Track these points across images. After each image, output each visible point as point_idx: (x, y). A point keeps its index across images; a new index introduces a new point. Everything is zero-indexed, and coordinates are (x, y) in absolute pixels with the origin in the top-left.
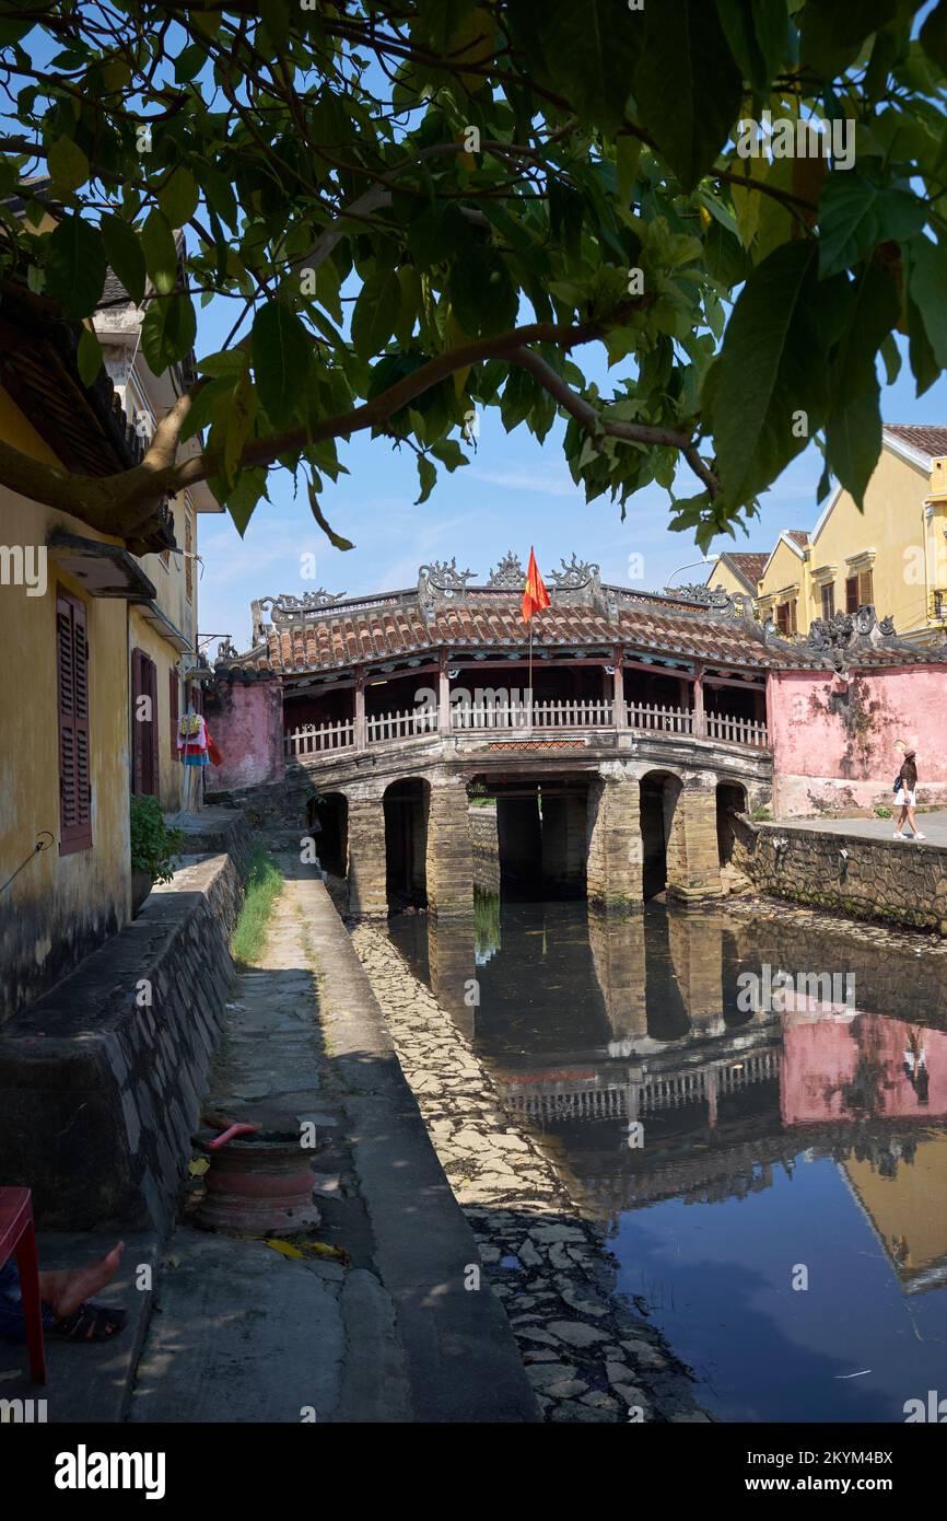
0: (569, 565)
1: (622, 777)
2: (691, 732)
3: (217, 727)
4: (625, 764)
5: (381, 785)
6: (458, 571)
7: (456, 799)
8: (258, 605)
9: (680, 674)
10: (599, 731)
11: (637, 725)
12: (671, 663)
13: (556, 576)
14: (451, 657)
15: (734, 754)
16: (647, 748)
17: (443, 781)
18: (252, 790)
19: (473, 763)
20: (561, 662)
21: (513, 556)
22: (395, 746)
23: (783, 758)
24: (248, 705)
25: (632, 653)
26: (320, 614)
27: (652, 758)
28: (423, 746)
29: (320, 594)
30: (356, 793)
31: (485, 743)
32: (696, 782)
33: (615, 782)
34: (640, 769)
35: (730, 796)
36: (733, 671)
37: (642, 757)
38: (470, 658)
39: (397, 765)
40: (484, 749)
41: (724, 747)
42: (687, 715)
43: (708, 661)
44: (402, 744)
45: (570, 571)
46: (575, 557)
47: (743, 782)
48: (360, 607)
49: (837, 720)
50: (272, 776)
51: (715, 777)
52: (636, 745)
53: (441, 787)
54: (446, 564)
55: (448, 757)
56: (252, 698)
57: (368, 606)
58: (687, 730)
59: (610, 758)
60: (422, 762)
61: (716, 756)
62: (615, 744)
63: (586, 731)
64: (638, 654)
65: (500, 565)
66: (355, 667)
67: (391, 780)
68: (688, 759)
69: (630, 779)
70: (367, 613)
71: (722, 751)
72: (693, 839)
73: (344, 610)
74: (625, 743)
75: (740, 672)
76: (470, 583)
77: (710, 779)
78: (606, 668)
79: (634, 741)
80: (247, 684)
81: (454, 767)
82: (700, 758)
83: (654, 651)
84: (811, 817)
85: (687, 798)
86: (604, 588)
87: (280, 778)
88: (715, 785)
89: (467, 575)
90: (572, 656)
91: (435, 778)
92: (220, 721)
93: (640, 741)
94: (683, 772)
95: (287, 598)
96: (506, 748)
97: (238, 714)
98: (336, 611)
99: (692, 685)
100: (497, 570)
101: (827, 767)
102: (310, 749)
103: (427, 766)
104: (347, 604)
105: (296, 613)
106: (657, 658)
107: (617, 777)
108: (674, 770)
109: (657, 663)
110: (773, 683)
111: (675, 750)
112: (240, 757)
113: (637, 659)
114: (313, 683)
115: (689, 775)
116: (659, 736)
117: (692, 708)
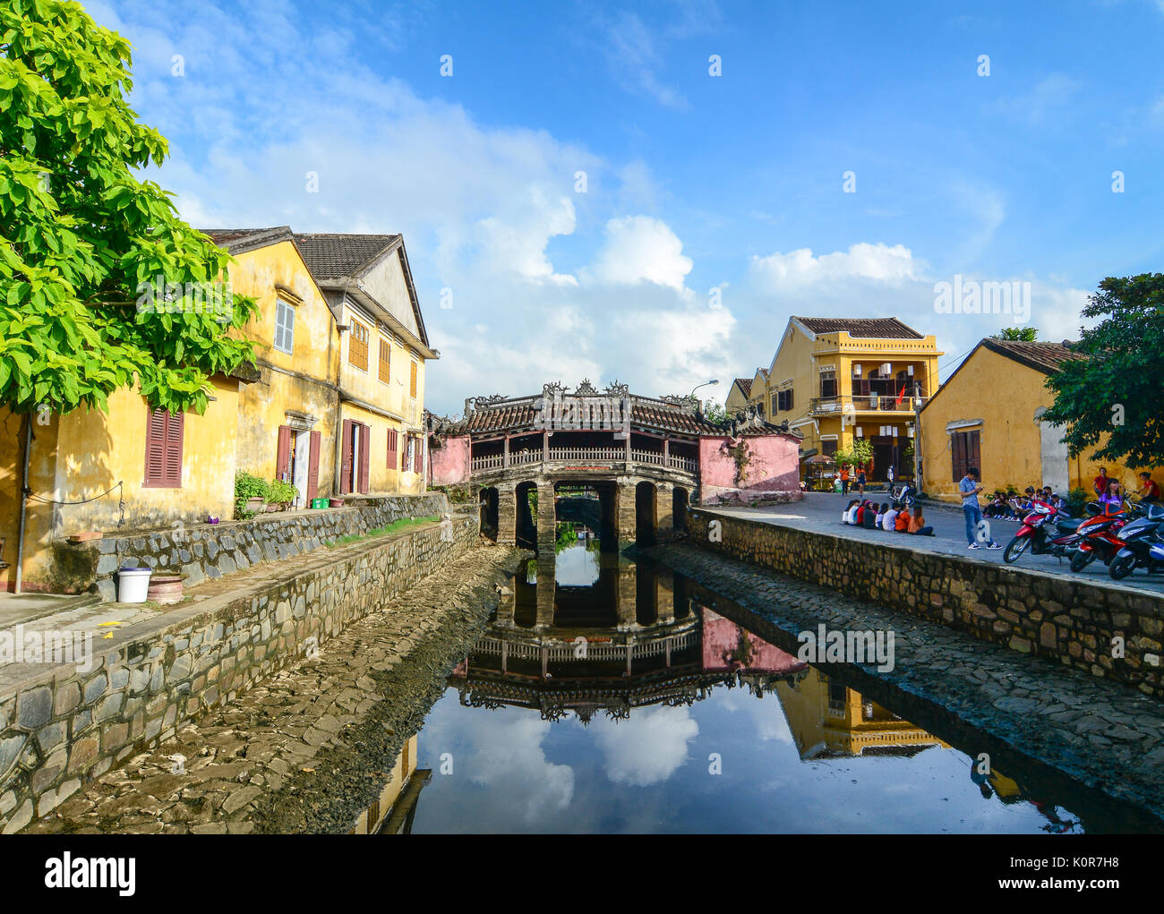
0: (614, 384)
1: (627, 484)
3: (439, 456)
4: (629, 478)
5: (514, 484)
6: (561, 387)
7: (549, 492)
8: (468, 401)
9: (659, 437)
10: (618, 462)
11: (636, 460)
12: (653, 431)
13: (608, 390)
15: (682, 475)
16: (640, 471)
17: (542, 484)
18: (454, 485)
19: (556, 476)
21: (587, 381)
22: (521, 467)
23: (705, 477)
24: (454, 446)
26: (497, 405)
27: (642, 476)
28: (534, 467)
29: (496, 396)
30: (502, 487)
31: (562, 467)
32: (663, 487)
33: (624, 486)
34: (636, 481)
35: (679, 494)
36: (683, 436)
37: (637, 475)
39: (523, 475)
40: (563, 469)
41: (677, 471)
42: (661, 456)
43: (670, 431)
44: (524, 466)
45: (614, 387)
46: (617, 381)
47: (686, 488)
48: (515, 403)
49: (733, 459)
50: (464, 479)
51: (672, 485)
52: (634, 470)
53: (541, 486)
54: (556, 383)
55: (545, 472)
56: (455, 443)
57: (519, 402)
58: (661, 463)
59: (622, 475)
60: (533, 474)
61: (671, 475)
62: (625, 469)
63: (612, 462)
65: (580, 384)
66: (504, 430)
67: (519, 482)
68: (659, 476)
69: (631, 485)
70: (518, 405)
71: (676, 473)
72: (661, 514)
73: (508, 404)
74: (629, 468)
75: (686, 436)
76: (567, 392)
77: (670, 486)
79: (633, 467)
80: (454, 437)
81: (548, 477)
82: (666, 476)
83: (644, 426)
84: (717, 506)
85: (659, 495)
86: (631, 396)
87: (467, 480)
88: (672, 489)
89: (566, 389)
91: (540, 482)
92: (441, 453)
93: (637, 468)
94: (657, 482)
95: (482, 398)
96: (573, 469)
97: (448, 450)
98: (504, 404)
99: (664, 441)
100: (579, 387)
101: (727, 482)
102: (483, 467)
103: (535, 476)
104: (510, 401)
105: (486, 405)
106: (647, 429)
107: (625, 484)
108: (653, 481)
109: (646, 431)
110: (702, 441)
111: (654, 472)
112: (450, 470)
114: (485, 437)
115: (659, 484)
116: (646, 465)
117: (663, 452)
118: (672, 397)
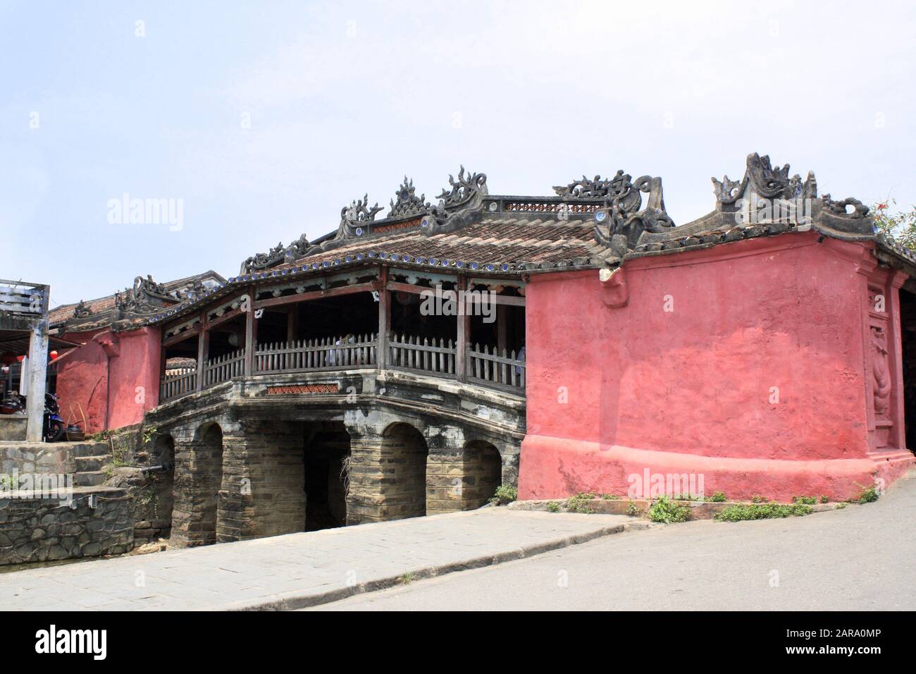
0: (456, 180)
1: (363, 430)
2: (454, 372)
4: (366, 414)
5: (193, 429)
6: (369, 207)
7: (239, 447)
10: (348, 372)
11: (399, 363)
12: (435, 279)
13: (445, 196)
14: (257, 296)
16: (394, 396)
17: (229, 427)
19: (247, 408)
20: (335, 292)
21: (409, 182)
22: (210, 391)
24: (132, 352)
25: (398, 272)
27: (392, 407)
28: (223, 391)
30: (179, 436)
31: (263, 387)
32: (440, 441)
33: (358, 436)
34: (381, 421)
36: (507, 283)
37: (385, 405)
38: (269, 295)
39: (207, 409)
40: (264, 393)
42: (450, 350)
43: (468, 274)
44: (215, 389)
45: (457, 187)
46: (463, 171)
47: (496, 443)
51: (461, 436)
52: (383, 391)
53: (228, 434)
54: (360, 202)
55: (233, 400)
56: (134, 347)
58: (450, 370)
59: (354, 407)
63: (337, 373)
64: (404, 273)
65: (397, 193)
67: (199, 424)
68: (434, 409)
69: (371, 432)
71: (476, 399)
74: (368, 387)
75: (515, 284)
77: (457, 438)
78: (374, 294)
80: (129, 334)
81: (236, 413)
82: (444, 408)
83: (415, 268)
86: (488, 201)
88: (461, 446)
89: (375, 210)
90: (345, 283)
91: (226, 426)
93: (390, 384)
94: (426, 426)
96: (278, 393)
97: (125, 360)
100: (395, 200)
102: (175, 393)
103: (221, 411)
106: (422, 276)
107: (359, 430)
108: (416, 423)
109: (422, 282)
111: (424, 396)
113: (402, 279)
115: (433, 431)
117: (455, 339)
118: (585, 182)
